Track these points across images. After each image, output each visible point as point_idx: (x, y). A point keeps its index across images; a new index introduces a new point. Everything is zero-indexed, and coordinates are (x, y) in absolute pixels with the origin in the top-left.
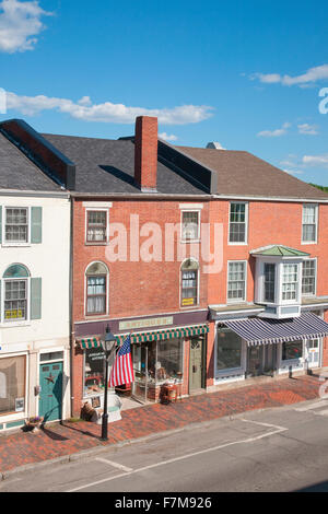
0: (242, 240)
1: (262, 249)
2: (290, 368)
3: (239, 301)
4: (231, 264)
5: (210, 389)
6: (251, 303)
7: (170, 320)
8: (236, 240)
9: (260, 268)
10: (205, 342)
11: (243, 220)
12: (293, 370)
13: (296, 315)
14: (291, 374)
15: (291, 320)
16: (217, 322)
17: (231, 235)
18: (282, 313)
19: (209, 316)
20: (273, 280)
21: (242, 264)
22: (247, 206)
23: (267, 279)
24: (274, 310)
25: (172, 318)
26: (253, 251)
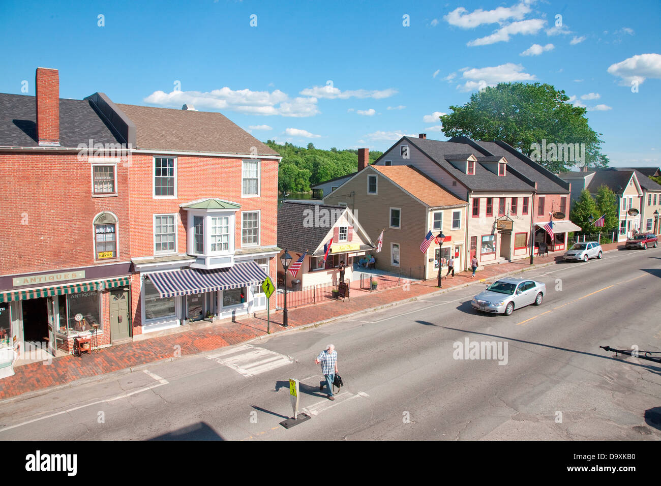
0: (172, 194)
1: (194, 202)
2: (234, 313)
3: (168, 252)
4: (157, 218)
5: (137, 338)
6: (185, 255)
7: (81, 274)
8: (164, 194)
9: (191, 220)
10: (130, 293)
11: (172, 174)
12: (236, 315)
13: (231, 264)
14: (234, 318)
15: (226, 270)
16: (142, 274)
17: (156, 189)
18: (211, 264)
19: (132, 268)
20: (202, 232)
21: (172, 217)
22: (175, 160)
23: (197, 232)
24: (203, 260)
25: (84, 272)
26: (183, 205)
